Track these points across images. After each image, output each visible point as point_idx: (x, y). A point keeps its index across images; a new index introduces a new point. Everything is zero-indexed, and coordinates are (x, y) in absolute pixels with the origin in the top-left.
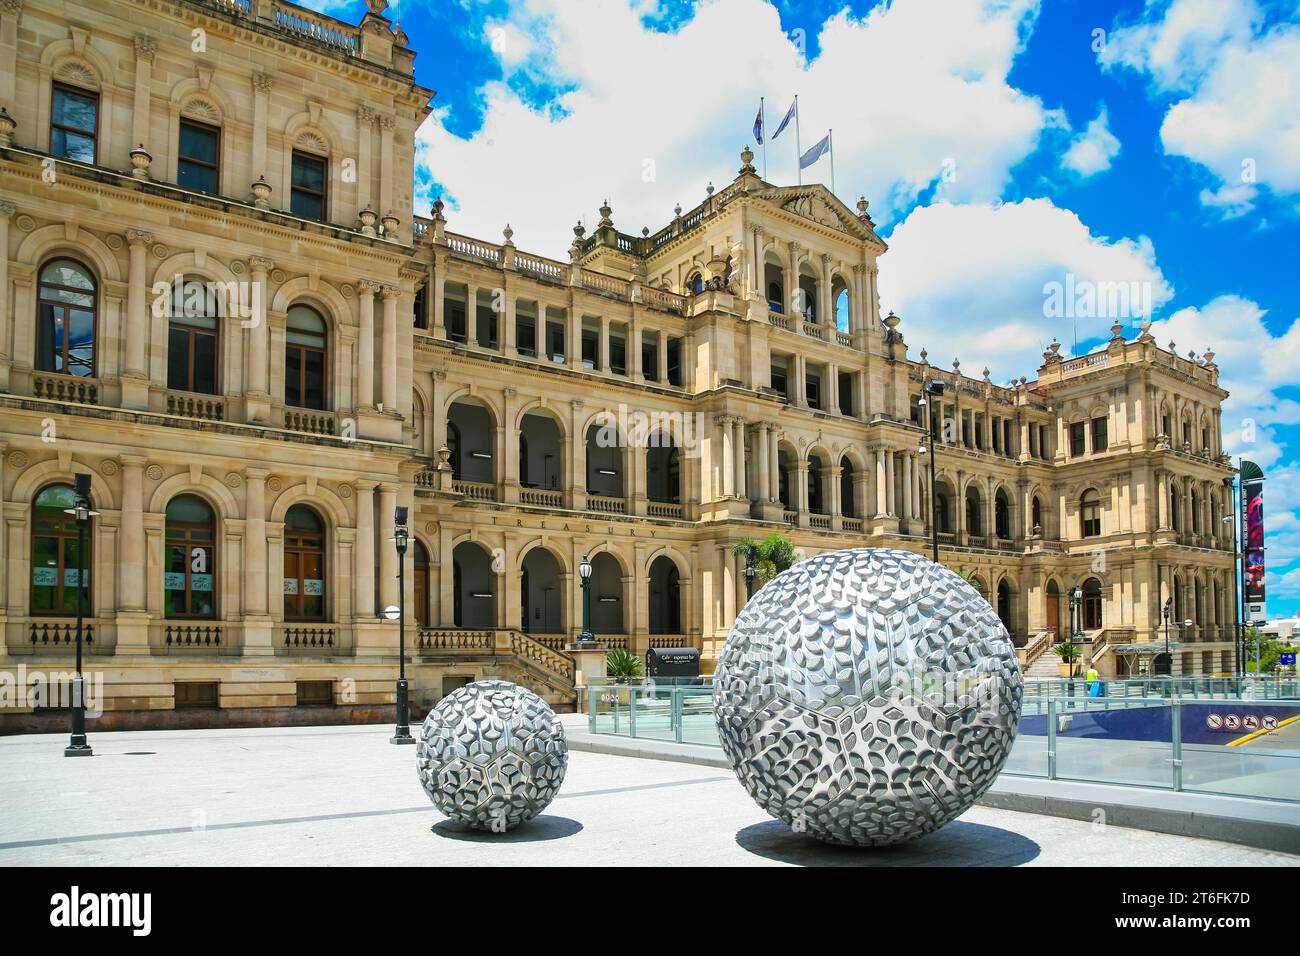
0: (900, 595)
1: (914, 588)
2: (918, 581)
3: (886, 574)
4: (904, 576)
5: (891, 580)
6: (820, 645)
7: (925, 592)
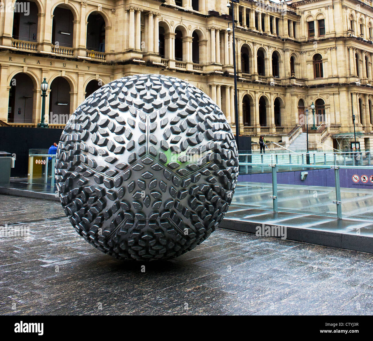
0: (158, 101)
1: (168, 97)
2: (171, 94)
3: (154, 89)
4: (164, 90)
5: (155, 93)
6: (107, 130)
7: (174, 100)
